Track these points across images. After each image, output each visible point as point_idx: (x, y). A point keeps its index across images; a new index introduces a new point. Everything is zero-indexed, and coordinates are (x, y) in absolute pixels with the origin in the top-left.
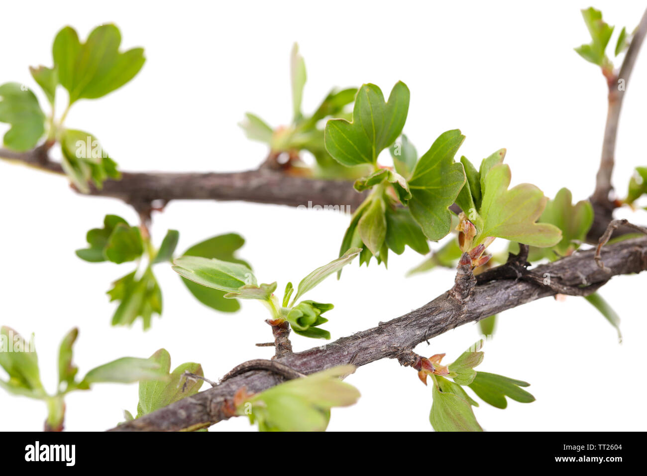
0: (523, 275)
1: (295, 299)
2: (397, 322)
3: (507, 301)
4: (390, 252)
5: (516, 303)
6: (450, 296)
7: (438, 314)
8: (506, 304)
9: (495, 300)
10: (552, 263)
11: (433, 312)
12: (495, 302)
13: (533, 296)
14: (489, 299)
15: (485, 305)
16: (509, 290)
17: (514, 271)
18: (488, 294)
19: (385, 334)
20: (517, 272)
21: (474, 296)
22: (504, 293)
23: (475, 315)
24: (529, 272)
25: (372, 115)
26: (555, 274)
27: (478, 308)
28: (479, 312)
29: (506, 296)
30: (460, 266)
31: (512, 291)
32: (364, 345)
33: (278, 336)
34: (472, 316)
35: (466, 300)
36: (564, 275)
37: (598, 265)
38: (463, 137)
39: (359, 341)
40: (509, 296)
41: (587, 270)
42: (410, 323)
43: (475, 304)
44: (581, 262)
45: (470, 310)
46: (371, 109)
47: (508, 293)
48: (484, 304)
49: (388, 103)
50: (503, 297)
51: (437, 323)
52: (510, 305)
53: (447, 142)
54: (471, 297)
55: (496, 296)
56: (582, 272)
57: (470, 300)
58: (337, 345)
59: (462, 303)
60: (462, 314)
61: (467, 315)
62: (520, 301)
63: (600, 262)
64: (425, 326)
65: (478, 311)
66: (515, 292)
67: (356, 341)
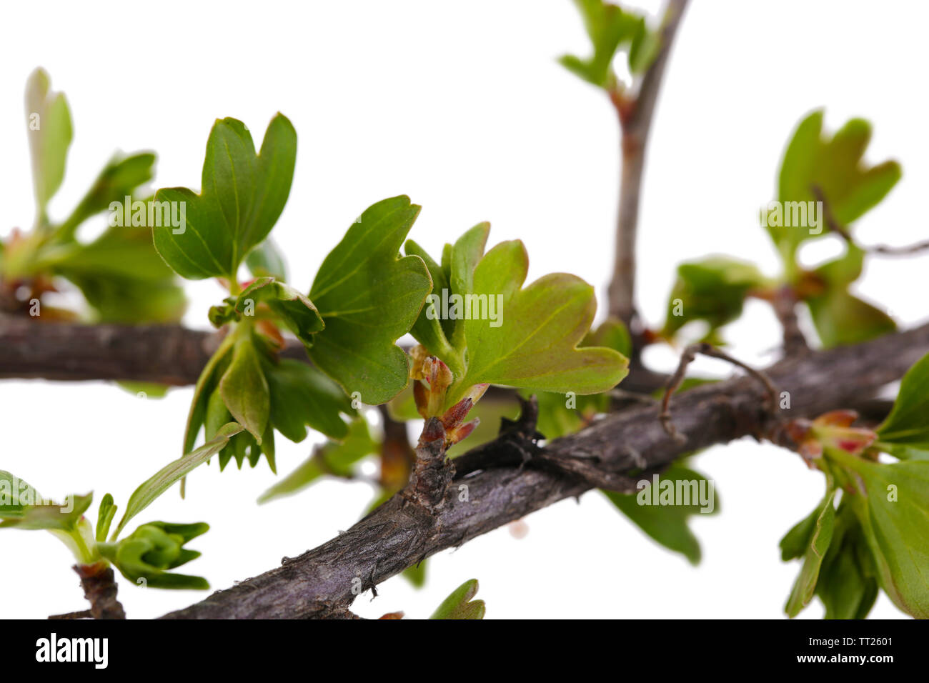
0: (533, 455)
1: (121, 525)
2: (318, 556)
3: (508, 507)
4: (278, 435)
5: (522, 509)
6: (408, 503)
7: (392, 536)
8: (507, 511)
9: (488, 505)
10: (577, 433)
11: (380, 532)
12: (487, 510)
13: (552, 495)
14: (477, 504)
15: (472, 515)
16: (510, 486)
17: (517, 451)
18: (475, 494)
19: (300, 579)
20: (522, 451)
21: (452, 499)
22: (503, 491)
23: (455, 535)
24: (543, 450)
25: (234, 179)
26: (586, 452)
27: (459, 521)
28: (461, 530)
29: (506, 497)
30: (423, 444)
31: (516, 488)
32: (264, 601)
33: (97, 596)
34: (450, 538)
35: (439, 506)
36: (603, 452)
37: (666, 431)
38: (416, 209)
39: (254, 594)
40: (511, 497)
41: (640, 441)
42: (342, 556)
43: (455, 513)
44: (629, 429)
45: (446, 525)
46: (232, 168)
47: (509, 490)
48: (469, 514)
49: (261, 156)
50: (501, 498)
51: (391, 553)
52: (512, 514)
53: (379, 222)
54: (446, 502)
55: (487, 497)
56: (633, 446)
57: (445, 506)
58: (215, 604)
59: (432, 513)
60: (433, 534)
61: (442, 535)
62: (530, 505)
63: (668, 424)
64: (370, 560)
65: (460, 526)
66: (521, 489)
67: (248, 595)
